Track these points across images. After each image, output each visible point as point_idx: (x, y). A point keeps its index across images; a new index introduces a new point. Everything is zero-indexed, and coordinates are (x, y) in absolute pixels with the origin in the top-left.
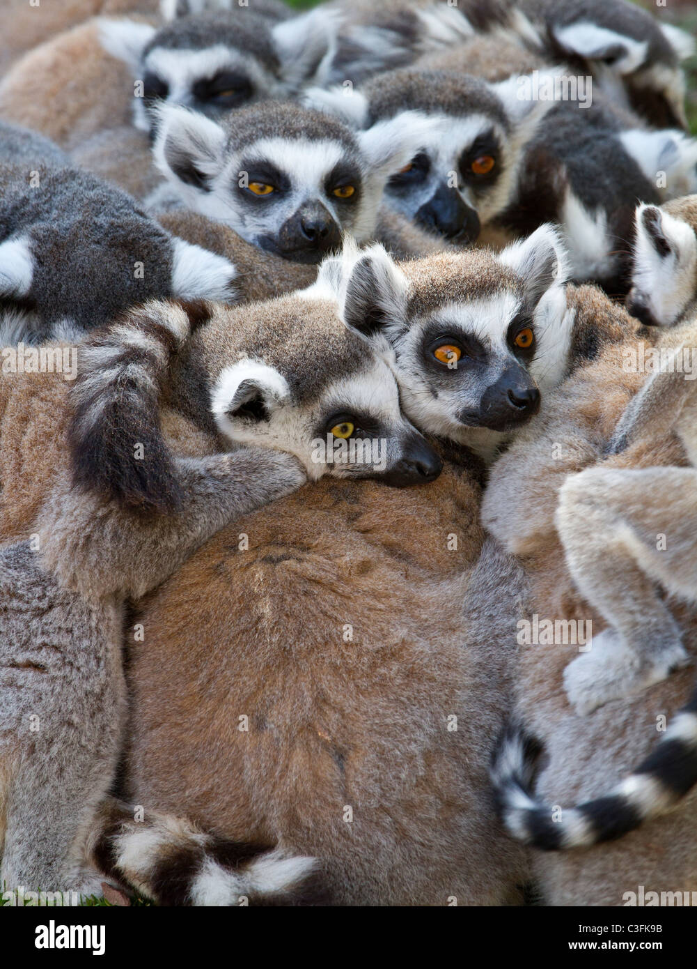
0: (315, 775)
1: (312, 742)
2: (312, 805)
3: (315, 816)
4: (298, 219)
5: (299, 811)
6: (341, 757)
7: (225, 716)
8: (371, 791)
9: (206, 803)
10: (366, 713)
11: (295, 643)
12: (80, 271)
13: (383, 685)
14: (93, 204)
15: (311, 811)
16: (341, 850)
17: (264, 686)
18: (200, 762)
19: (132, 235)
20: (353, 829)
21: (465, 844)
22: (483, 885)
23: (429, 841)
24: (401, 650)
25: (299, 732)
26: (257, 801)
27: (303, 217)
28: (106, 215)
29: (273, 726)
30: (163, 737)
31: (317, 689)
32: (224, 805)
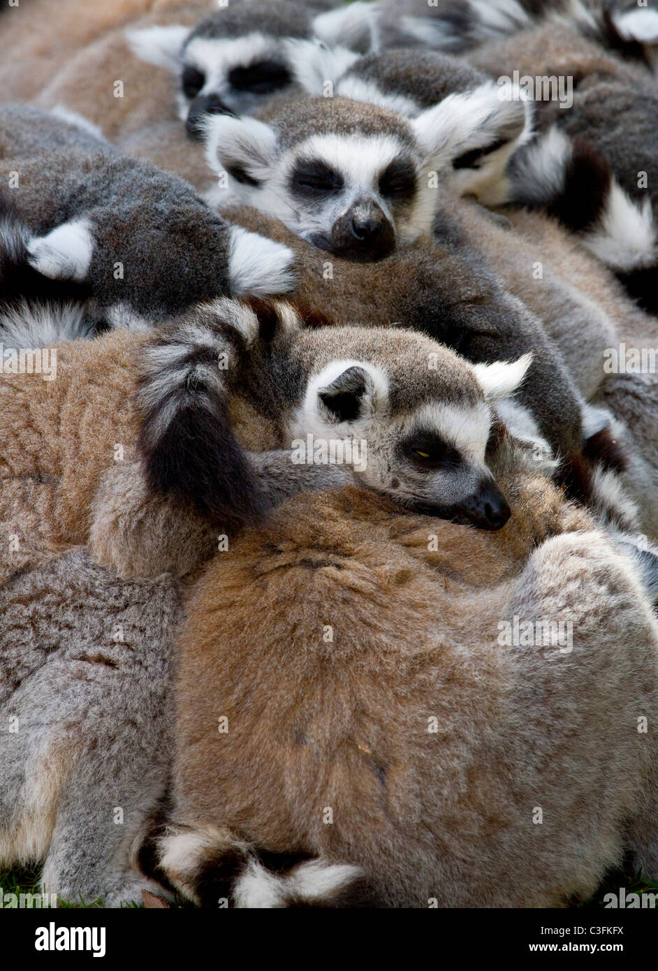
0: (356, 790)
1: (353, 756)
2: (353, 821)
3: (356, 831)
4: (350, 217)
5: (340, 826)
6: (382, 770)
7: (263, 731)
8: (411, 806)
9: (246, 819)
10: (405, 723)
11: (334, 651)
12: (139, 255)
13: (423, 691)
14: (152, 189)
15: (352, 826)
16: (381, 866)
17: (302, 699)
18: (240, 778)
19: (192, 222)
20: (393, 845)
21: (507, 859)
22: (526, 899)
23: (470, 857)
24: (439, 655)
25: (338, 746)
26: (299, 817)
27: (355, 217)
28: (167, 201)
29: (313, 741)
30: (202, 753)
31: (356, 700)
32: (265, 820)
